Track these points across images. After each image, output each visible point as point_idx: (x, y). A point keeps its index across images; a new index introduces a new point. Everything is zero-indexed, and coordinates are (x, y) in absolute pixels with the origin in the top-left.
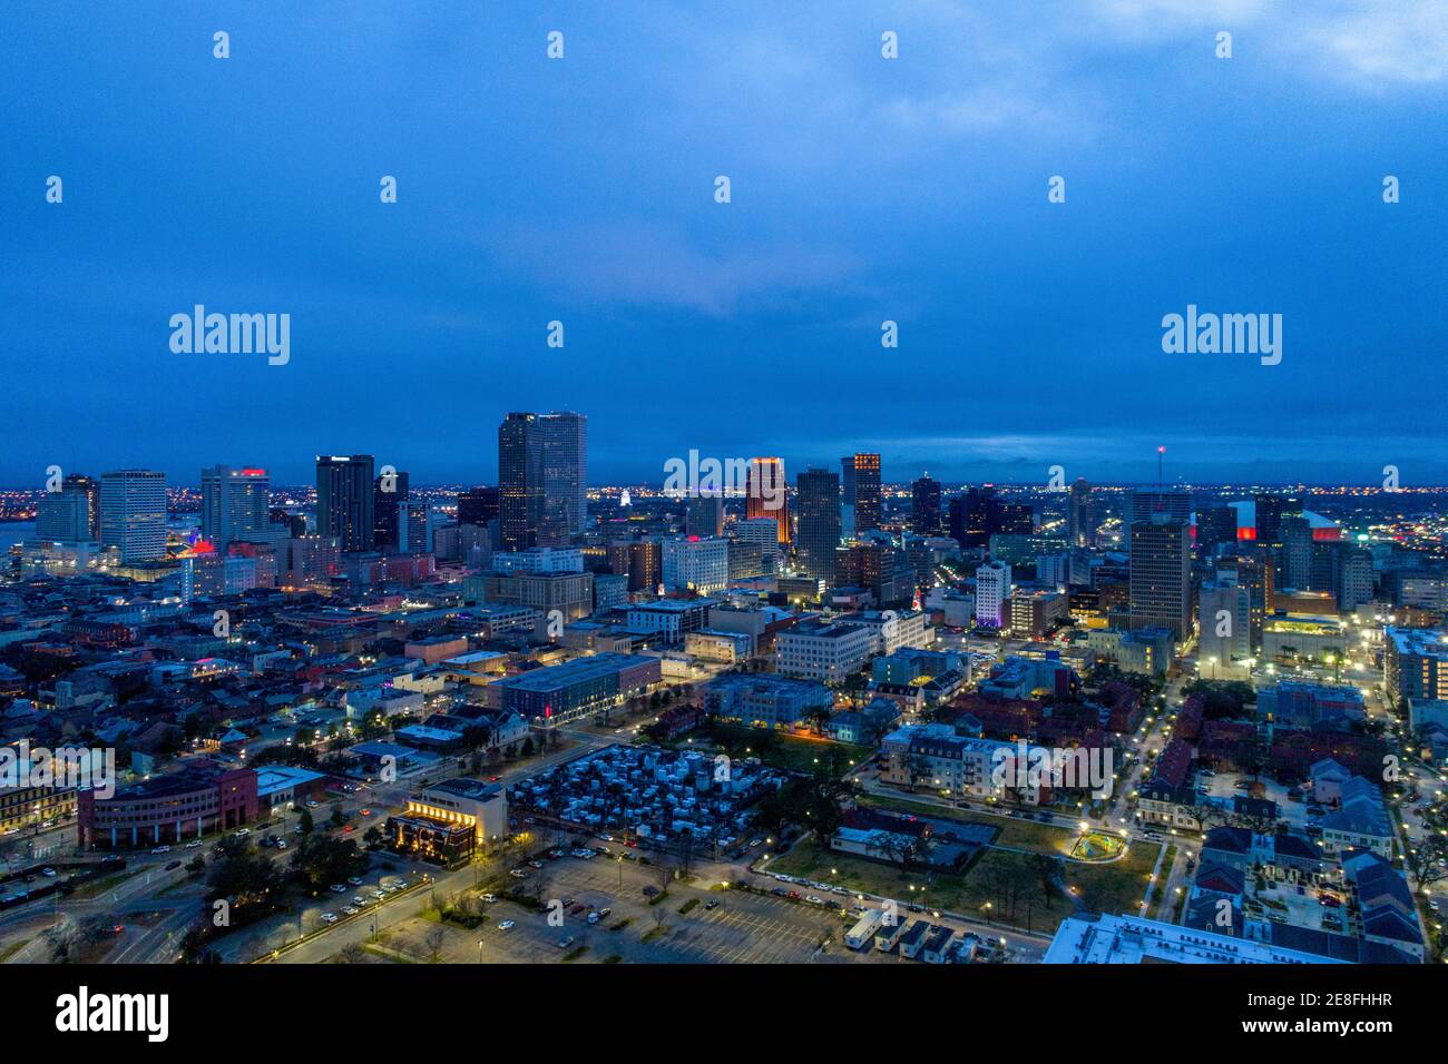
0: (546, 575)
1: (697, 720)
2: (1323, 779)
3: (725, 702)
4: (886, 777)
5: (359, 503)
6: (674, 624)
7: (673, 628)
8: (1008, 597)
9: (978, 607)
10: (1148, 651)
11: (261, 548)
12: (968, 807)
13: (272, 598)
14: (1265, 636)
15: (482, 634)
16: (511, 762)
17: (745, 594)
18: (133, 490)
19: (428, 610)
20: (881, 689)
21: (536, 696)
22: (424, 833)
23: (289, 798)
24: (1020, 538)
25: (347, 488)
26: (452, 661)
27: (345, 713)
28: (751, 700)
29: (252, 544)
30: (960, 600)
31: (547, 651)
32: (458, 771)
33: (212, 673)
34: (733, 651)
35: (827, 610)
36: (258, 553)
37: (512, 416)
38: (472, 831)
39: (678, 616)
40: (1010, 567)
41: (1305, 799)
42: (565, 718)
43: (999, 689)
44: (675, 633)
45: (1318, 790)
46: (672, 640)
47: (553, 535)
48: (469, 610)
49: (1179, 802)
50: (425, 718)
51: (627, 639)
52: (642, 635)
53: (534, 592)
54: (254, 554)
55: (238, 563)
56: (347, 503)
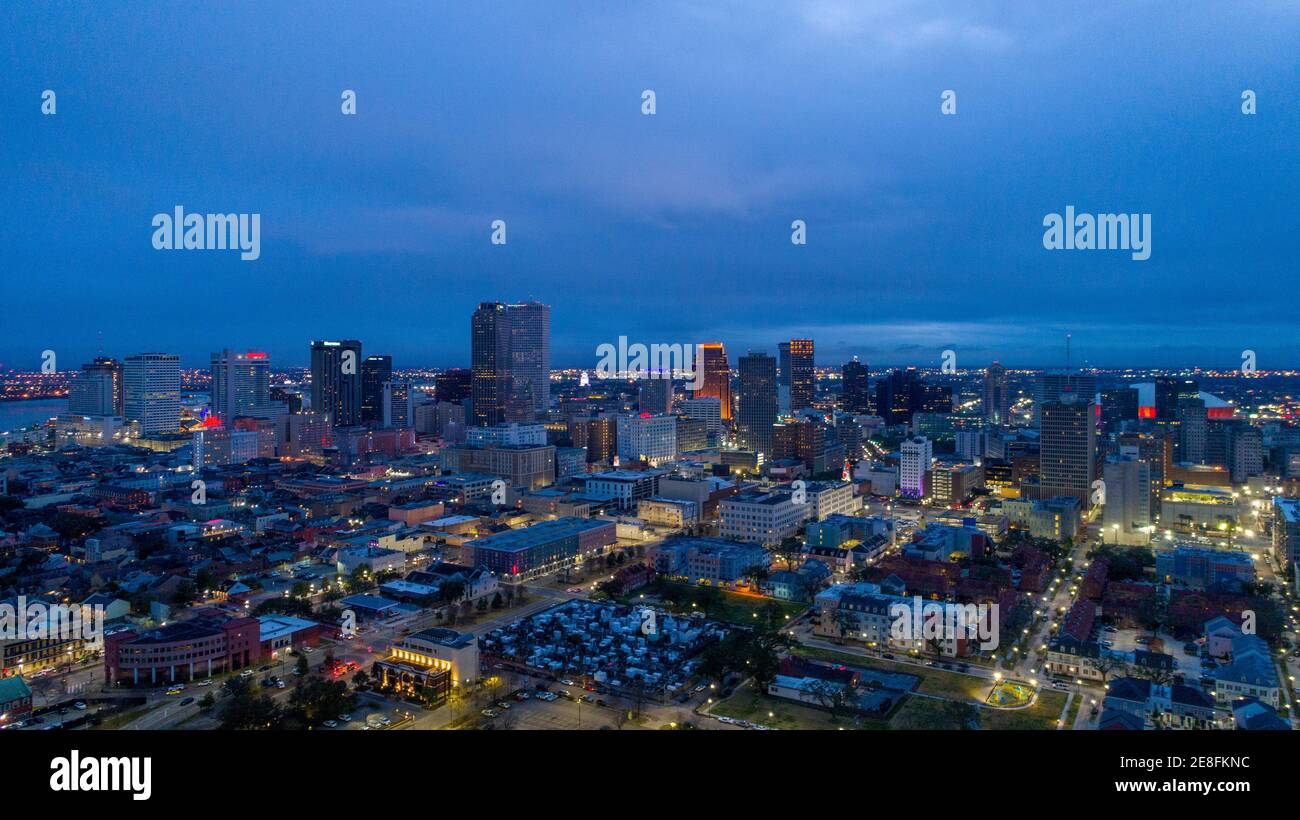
0: (513, 447)
1: (648, 577)
2: (1216, 635)
3: (673, 563)
4: (819, 630)
5: (347, 383)
6: (628, 492)
7: (626, 496)
8: (929, 469)
9: (902, 478)
10: (1057, 518)
11: (262, 423)
12: (892, 658)
13: (272, 467)
14: (1164, 506)
15: (456, 500)
16: (485, 613)
17: (692, 466)
18: (152, 371)
19: (409, 478)
20: (814, 551)
21: (506, 556)
22: (406, 676)
23: (287, 644)
24: (940, 416)
25: (338, 369)
26: (430, 523)
27: (336, 570)
28: (697, 560)
29: (255, 419)
30: (886, 471)
31: (515, 515)
32: (436, 622)
33: (220, 532)
34: (681, 517)
35: (765, 480)
37: (483, 305)
38: (448, 675)
39: (631, 485)
40: (931, 442)
41: (1199, 653)
42: (530, 575)
43: (921, 552)
44: (628, 500)
45: (1212, 645)
46: (626, 507)
47: (520, 412)
48: (446, 478)
49: (1084, 654)
50: (407, 574)
51: (586, 506)
52: (599, 502)
53: (503, 463)
54: (256, 428)
55: (243, 436)
56: (338, 383)
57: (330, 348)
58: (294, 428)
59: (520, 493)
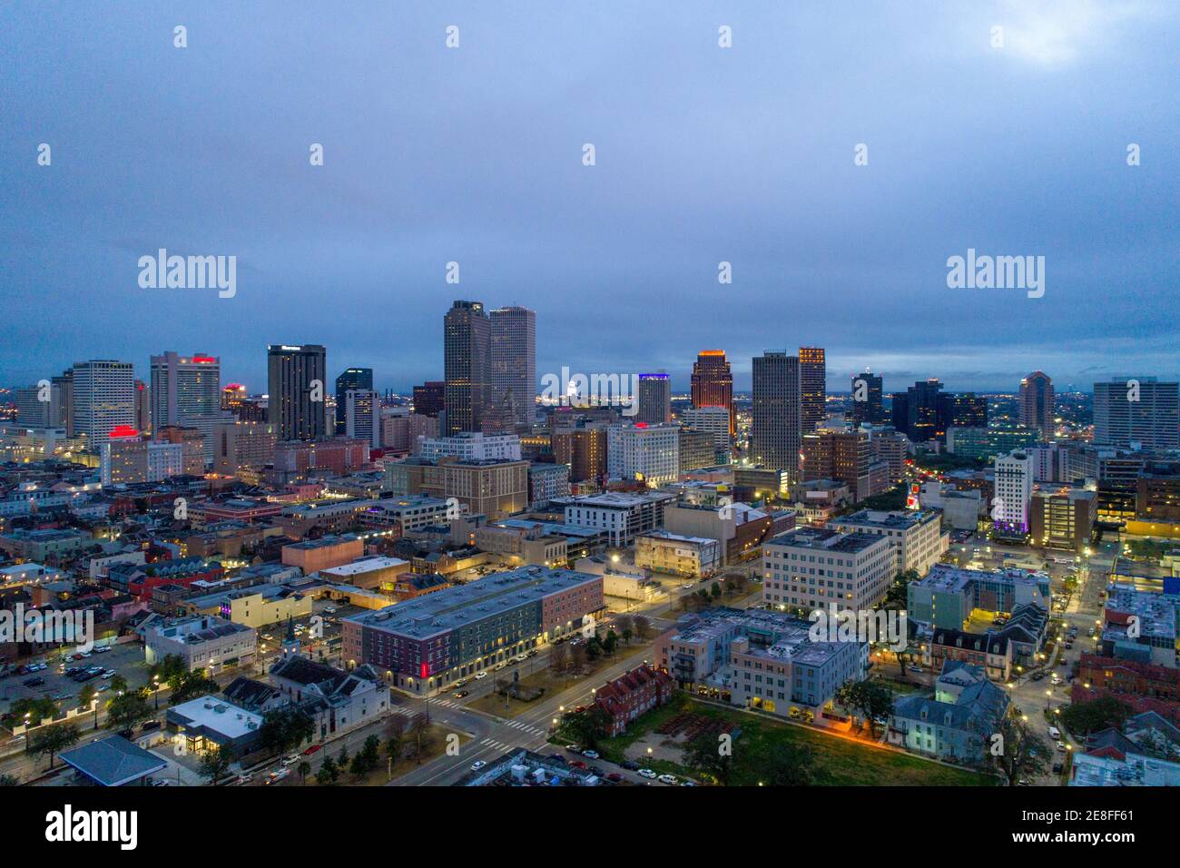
0: (476, 462)
1: (658, 694)
3: (702, 663)
6: (621, 523)
7: (619, 529)
11: (187, 433)
13: (188, 486)
15: (390, 532)
17: (701, 487)
18: (100, 380)
19: (343, 501)
21: (409, 645)
25: (298, 376)
26: (334, 570)
29: (182, 428)
30: (963, 497)
31: (463, 556)
34: (697, 562)
35: (799, 507)
36: (186, 439)
39: (626, 514)
44: (622, 534)
46: (618, 544)
47: (498, 423)
48: (384, 503)
51: (562, 544)
52: (582, 537)
53: (460, 482)
54: (180, 439)
55: (163, 449)
56: (298, 392)
57: (289, 353)
58: (231, 440)
59: (474, 524)
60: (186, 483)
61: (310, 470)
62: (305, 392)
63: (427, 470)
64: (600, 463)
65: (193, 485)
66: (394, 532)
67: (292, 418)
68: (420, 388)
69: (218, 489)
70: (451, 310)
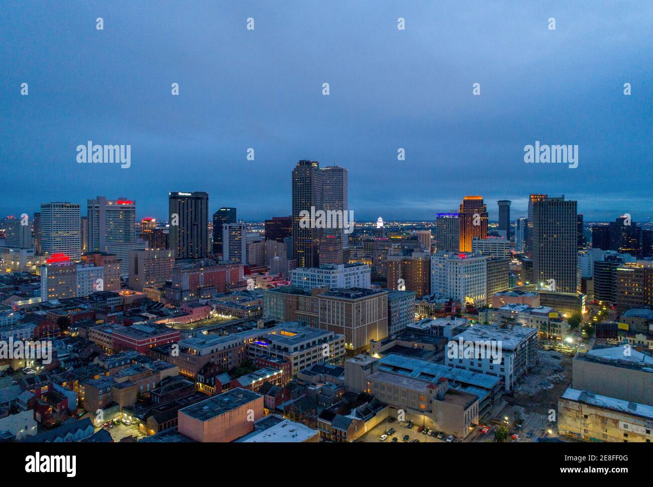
15: (281, 371)
18: (58, 216)
25: (189, 214)
29: (104, 254)
36: (107, 263)
47: (331, 249)
48: (269, 334)
53: (334, 312)
54: (102, 263)
55: (89, 271)
56: (189, 225)
57: (183, 198)
58: (141, 262)
60: (105, 299)
61: (200, 289)
62: (194, 225)
63: (302, 298)
64: (425, 284)
65: (110, 301)
66: (284, 370)
67: (185, 243)
68: (270, 221)
69: (129, 305)
70: (297, 166)
